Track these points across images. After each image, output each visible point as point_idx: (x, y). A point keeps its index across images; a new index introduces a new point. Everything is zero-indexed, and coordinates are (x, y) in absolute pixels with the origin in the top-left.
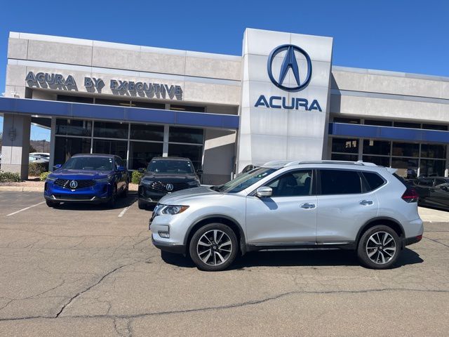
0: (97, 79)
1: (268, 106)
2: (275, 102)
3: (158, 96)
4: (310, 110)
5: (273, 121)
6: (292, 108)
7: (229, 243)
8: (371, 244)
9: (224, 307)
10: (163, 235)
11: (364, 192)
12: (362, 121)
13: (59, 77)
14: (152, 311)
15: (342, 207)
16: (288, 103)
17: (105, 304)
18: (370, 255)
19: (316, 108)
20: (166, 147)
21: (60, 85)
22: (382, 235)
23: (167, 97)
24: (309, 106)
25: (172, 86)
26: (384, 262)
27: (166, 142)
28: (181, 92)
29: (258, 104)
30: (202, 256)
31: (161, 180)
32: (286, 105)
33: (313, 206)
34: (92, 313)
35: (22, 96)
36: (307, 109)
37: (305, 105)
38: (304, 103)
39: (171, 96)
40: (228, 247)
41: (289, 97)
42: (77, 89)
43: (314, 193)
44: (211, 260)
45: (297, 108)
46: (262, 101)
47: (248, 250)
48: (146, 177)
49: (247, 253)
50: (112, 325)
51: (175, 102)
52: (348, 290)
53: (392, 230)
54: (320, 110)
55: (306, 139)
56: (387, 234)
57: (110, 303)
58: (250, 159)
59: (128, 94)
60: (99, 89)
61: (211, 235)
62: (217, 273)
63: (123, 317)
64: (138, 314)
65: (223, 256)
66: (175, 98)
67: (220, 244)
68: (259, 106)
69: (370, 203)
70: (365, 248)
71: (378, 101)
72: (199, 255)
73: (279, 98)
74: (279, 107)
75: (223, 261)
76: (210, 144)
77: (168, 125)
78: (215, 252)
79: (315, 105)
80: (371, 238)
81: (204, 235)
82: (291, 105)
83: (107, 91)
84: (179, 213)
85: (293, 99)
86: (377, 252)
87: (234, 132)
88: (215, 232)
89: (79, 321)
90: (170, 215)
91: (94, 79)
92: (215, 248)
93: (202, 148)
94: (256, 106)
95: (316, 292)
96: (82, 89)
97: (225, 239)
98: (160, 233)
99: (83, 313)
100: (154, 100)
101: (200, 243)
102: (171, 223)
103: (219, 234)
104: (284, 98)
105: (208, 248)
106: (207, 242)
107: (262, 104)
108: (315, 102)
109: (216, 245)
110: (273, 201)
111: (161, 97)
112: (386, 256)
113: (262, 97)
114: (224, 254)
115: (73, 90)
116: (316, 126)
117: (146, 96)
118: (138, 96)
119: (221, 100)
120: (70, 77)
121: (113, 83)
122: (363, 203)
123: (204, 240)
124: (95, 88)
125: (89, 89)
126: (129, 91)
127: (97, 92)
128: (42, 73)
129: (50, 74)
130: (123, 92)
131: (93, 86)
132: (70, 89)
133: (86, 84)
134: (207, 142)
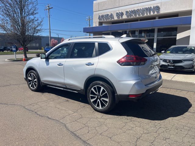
0: (120, 12)
3: (147, 14)
13: (108, 15)
18: (92, 100)
20: (155, 40)
21: (108, 18)
23: (152, 14)
25: (154, 7)
28: (159, 9)
33: (62, 65)
35: (98, 25)
39: (154, 12)
40: (36, 82)
42: (114, 19)
59: (133, 16)
60: (122, 17)
66: (156, 13)
67: (34, 80)
72: (29, 83)
75: (35, 87)
77: (157, 28)
78: (33, 83)
83: (125, 17)
88: (32, 74)
91: (119, 12)
96: (116, 18)
100: (146, 17)
105: (31, 81)
111: (149, 14)
115: (113, 19)
117: (141, 15)
118: (137, 16)
120: (111, 14)
121: (127, 12)
124: (120, 16)
125: (118, 17)
126: (133, 15)
127: (121, 18)
128: (103, 15)
129: (105, 14)
130: (131, 15)
131: (119, 16)
132: (112, 19)
133: (117, 16)
134: (178, 35)
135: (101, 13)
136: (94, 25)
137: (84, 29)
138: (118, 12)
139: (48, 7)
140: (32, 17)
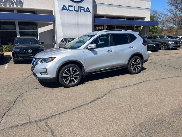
1: (67, 10)
2: (71, 8)
3: (10, 6)
4: (86, 12)
5: (70, 18)
6: (78, 11)
7: (78, 73)
8: (133, 64)
9: (89, 103)
10: (43, 74)
11: (130, 43)
12: (105, 17)
14: (55, 114)
15: (122, 50)
16: (76, 9)
17: (25, 116)
18: (132, 69)
19: (88, 11)
20: (18, 33)
22: (136, 60)
23: (15, 6)
24: (85, 10)
26: (137, 71)
27: (18, 30)
28: (22, 3)
29: (63, 9)
30: (66, 81)
31: (23, 48)
32: (76, 10)
33: (111, 51)
34: (20, 123)
36: (84, 12)
37: (84, 10)
38: (83, 9)
39: (17, 6)
40: (77, 75)
41: (76, 5)
43: (111, 45)
44: (70, 82)
45: (80, 11)
46: (65, 8)
47: (86, 75)
48: (15, 47)
49: (86, 76)
50: (37, 127)
51: (19, 9)
52: (132, 84)
53: (139, 58)
54: (90, 12)
55: (85, 26)
56: (138, 60)
57: (27, 115)
58: (63, 36)
61: (69, 70)
62: (74, 87)
63: (40, 121)
64: (48, 117)
65: (75, 79)
66: (19, 7)
67: (73, 74)
68: (63, 10)
69: (132, 47)
70: (131, 66)
71: (111, 8)
72: (64, 81)
73: (72, 6)
74: (73, 11)
75: (76, 81)
76: (41, 30)
77: (17, 21)
78: (72, 78)
79: (88, 10)
80: (133, 62)
81: (66, 71)
82: (77, 10)
84: (51, 61)
85: (78, 7)
86: (135, 67)
87: (52, 24)
88: (71, 68)
89: (15, 130)
90: (46, 63)
92: (71, 76)
93: (37, 32)
94: (62, 10)
95: (121, 88)
97: (76, 71)
98: (41, 73)
99: (15, 124)
100: (8, 8)
101: (64, 75)
102: (47, 67)
103: (73, 69)
104: (74, 6)
105: (68, 77)
106: (67, 74)
107: (65, 9)
108: (88, 8)
109: (72, 75)
110: (95, 51)
111: (12, 6)
112: (138, 68)
113: (64, 6)
114: (76, 78)
116: (89, 19)
117: (3, 6)
119: (44, 7)
122: (130, 47)
123: (66, 73)
134: (39, 29)
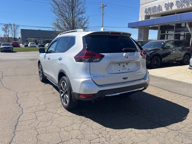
13: (155, 7)
18: (61, 95)
21: (156, 11)
35: (144, 19)
42: (162, 11)
59: (185, 6)
80: (61, 84)
83: (175, 8)
86: (64, 95)
91: (169, 3)
96: (164, 10)
118: (191, 5)
121: (177, 2)
124: (170, 7)
125: (167, 9)
126: (185, 4)
127: (170, 9)
128: (150, 8)
129: (152, 7)
130: (182, 5)
131: (168, 7)
132: (159, 12)
133: (165, 7)
135: (148, 6)
136: (140, 20)
137: (129, 24)
138: (167, 3)
139: (102, 5)
140: (80, 16)
